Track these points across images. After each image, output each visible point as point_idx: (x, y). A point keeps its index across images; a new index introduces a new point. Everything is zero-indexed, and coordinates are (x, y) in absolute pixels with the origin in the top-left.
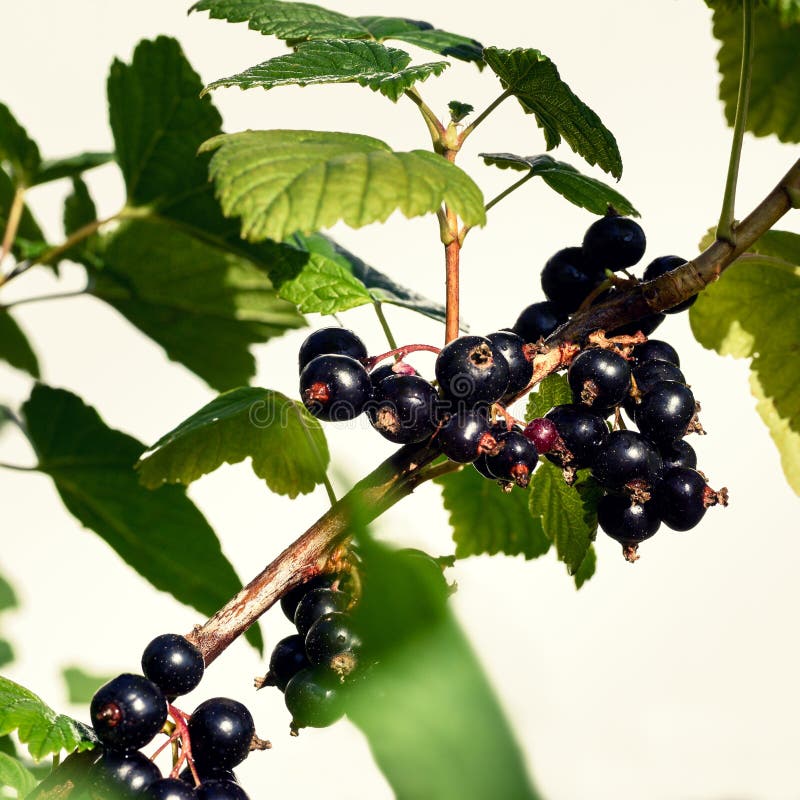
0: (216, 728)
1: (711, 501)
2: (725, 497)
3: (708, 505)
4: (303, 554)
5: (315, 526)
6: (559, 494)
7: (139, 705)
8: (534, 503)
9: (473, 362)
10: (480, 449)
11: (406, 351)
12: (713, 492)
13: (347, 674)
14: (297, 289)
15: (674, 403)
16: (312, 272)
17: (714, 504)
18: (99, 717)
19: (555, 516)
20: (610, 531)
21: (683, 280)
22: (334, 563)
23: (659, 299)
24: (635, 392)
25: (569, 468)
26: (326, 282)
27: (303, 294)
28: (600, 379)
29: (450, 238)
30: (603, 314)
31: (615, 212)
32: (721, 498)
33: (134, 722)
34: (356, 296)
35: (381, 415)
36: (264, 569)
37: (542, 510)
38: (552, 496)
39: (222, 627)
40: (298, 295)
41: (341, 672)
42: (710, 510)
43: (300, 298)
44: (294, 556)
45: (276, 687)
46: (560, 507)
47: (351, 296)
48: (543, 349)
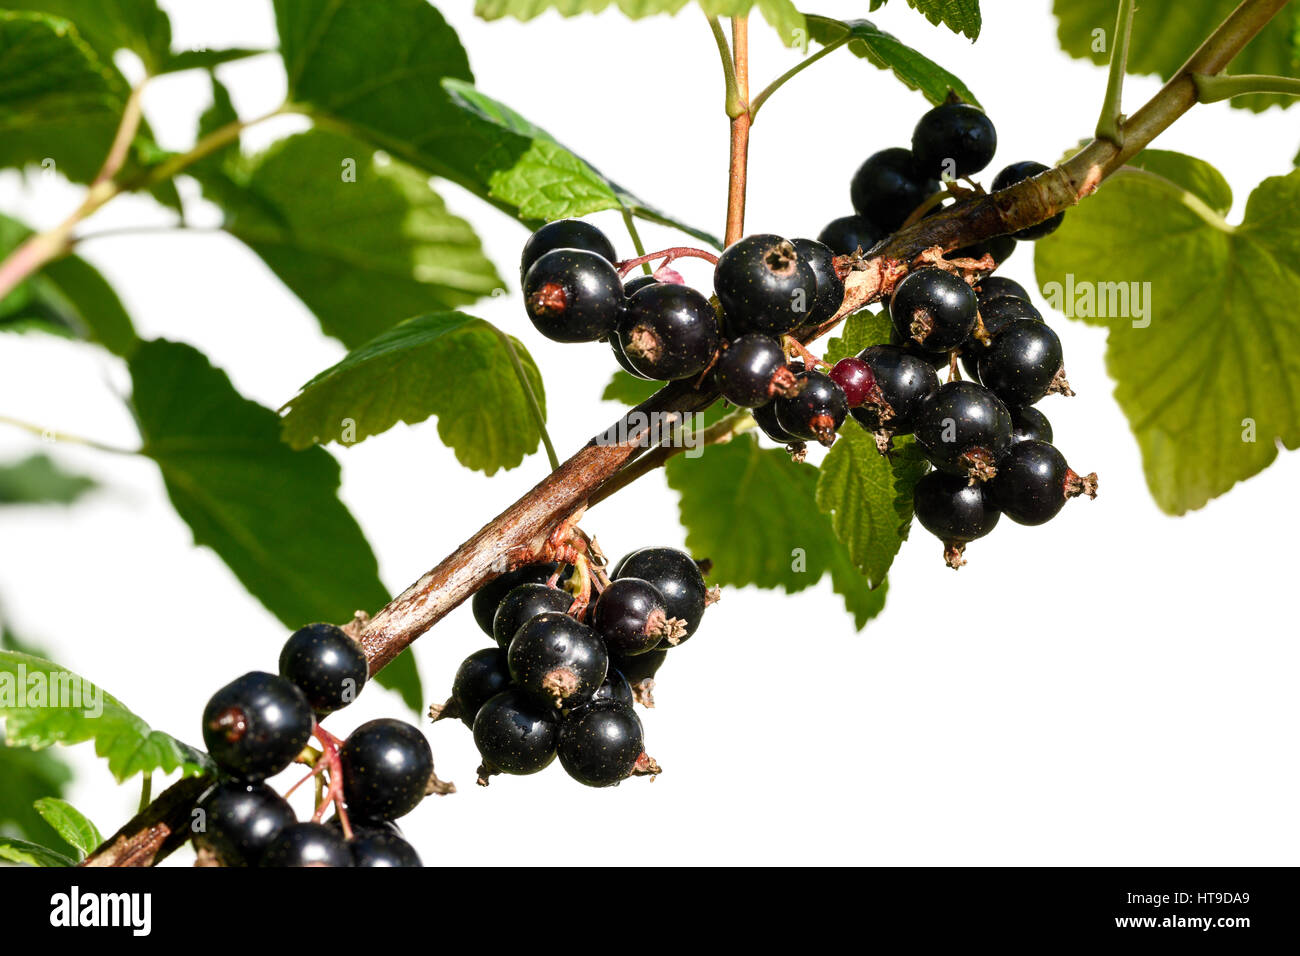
0: (380, 758)
1: (1075, 489)
2: (1094, 485)
3: (1071, 494)
4: (512, 531)
5: (531, 493)
6: (860, 480)
7: (273, 715)
8: (824, 493)
9: (769, 267)
10: (773, 388)
11: (673, 254)
12: (1078, 478)
13: (567, 695)
14: (517, 185)
15: (1034, 351)
16: (538, 164)
17: (1077, 494)
18: (214, 726)
19: (852, 511)
20: (930, 524)
21: (1050, 189)
22: (555, 547)
23: (1016, 213)
24: (981, 331)
25: (883, 431)
26: (558, 177)
27: (525, 192)
28: (937, 309)
29: (738, 109)
30: (940, 229)
31: (957, 98)
32: (1088, 486)
33: (264, 737)
34: (599, 198)
35: (636, 336)
36: (457, 548)
37: (835, 503)
38: (849, 481)
39: (394, 624)
40: (518, 193)
41: (557, 692)
42: (1071, 502)
43: (520, 196)
44: (501, 532)
45: (459, 720)
46: (861, 497)
47: (591, 197)
48: (861, 264)
